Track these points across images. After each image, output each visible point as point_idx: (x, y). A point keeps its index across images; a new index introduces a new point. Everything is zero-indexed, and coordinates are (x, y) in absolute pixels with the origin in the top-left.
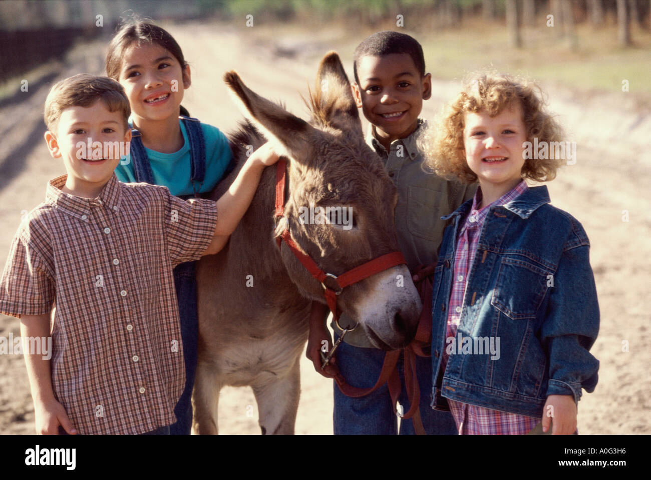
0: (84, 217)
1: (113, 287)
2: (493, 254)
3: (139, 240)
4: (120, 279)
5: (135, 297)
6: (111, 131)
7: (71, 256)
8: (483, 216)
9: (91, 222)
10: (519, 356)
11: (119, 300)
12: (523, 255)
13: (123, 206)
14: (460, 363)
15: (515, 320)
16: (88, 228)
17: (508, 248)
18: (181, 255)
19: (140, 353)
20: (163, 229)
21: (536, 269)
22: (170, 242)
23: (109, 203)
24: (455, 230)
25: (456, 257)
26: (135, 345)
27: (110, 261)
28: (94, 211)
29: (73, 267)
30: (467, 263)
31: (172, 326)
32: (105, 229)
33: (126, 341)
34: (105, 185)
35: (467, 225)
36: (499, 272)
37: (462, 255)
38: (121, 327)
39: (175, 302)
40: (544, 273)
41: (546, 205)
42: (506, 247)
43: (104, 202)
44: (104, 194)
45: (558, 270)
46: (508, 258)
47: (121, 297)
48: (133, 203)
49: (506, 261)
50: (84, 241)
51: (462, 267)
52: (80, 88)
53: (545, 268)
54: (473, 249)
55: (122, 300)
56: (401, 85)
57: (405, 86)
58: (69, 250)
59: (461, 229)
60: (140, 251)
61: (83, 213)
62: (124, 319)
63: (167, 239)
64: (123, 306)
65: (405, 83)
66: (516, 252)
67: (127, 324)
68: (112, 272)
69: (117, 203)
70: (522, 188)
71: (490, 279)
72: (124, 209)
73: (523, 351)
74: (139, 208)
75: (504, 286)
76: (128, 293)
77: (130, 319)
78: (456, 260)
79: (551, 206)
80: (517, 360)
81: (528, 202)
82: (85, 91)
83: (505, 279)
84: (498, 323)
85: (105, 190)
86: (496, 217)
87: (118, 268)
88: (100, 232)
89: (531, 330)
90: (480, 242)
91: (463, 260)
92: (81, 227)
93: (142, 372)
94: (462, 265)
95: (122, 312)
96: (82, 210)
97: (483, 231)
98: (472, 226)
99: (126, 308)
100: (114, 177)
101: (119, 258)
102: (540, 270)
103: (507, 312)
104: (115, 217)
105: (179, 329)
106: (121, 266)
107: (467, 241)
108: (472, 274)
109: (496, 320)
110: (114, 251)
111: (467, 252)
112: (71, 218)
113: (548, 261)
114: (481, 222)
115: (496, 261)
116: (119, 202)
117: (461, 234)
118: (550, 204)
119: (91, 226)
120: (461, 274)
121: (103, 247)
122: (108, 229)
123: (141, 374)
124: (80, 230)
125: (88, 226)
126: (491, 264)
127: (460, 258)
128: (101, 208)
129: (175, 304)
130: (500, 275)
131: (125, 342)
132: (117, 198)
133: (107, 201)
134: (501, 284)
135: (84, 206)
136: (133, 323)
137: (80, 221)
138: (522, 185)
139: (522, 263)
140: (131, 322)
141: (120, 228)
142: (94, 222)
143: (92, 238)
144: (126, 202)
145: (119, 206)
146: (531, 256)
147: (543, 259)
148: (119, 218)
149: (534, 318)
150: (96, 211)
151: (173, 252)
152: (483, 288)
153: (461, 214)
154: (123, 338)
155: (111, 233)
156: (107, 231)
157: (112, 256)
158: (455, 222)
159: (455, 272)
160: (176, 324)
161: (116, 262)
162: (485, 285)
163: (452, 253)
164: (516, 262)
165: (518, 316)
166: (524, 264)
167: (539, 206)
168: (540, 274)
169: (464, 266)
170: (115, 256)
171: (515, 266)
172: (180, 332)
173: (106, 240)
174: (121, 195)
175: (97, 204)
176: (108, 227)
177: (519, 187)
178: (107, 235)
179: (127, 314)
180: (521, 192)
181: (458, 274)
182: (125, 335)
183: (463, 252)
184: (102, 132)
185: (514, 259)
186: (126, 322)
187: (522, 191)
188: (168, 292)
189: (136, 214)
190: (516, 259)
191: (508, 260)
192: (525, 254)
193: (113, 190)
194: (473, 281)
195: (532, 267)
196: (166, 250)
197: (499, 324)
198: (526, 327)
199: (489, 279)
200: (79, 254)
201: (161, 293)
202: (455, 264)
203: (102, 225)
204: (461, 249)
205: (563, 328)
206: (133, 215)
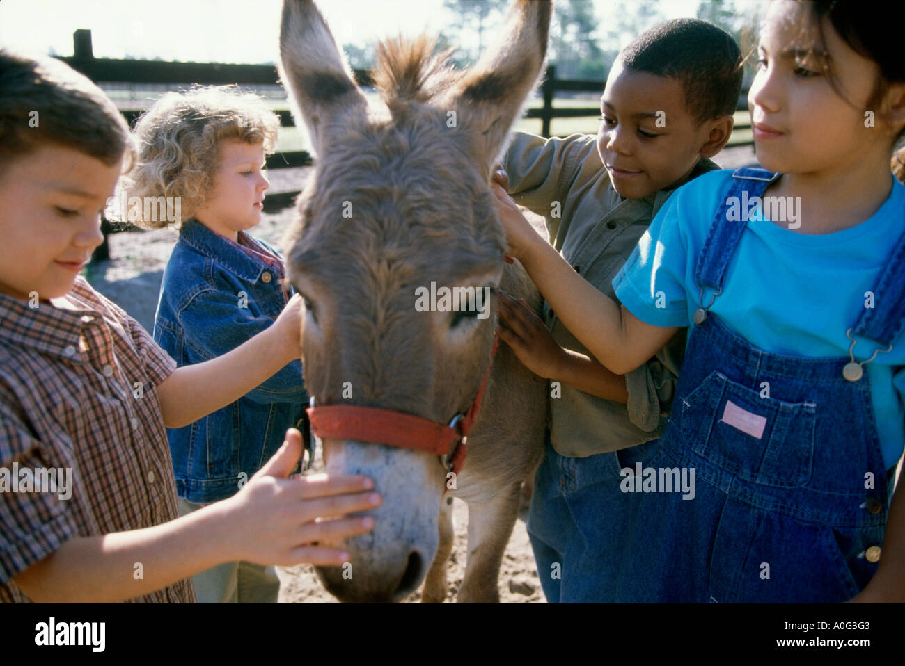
135: (69, 327)
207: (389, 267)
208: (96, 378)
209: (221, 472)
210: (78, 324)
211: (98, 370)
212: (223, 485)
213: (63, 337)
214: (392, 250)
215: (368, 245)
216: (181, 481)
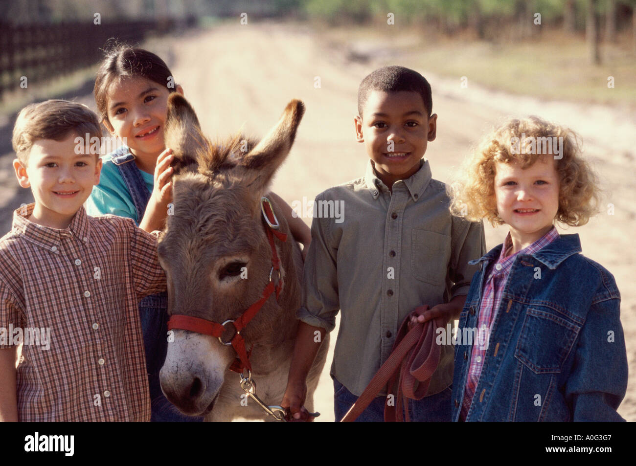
0: (54, 249)
1: (85, 319)
2: (518, 304)
3: (109, 272)
4: (91, 312)
5: (107, 330)
6: (83, 164)
7: (41, 287)
8: (511, 264)
9: (61, 254)
10: (541, 411)
11: (91, 333)
12: (550, 307)
13: (92, 237)
14: (480, 416)
15: (538, 374)
16: (58, 260)
17: (534, 298)
18: (146, 288)
19: (111, 388)
20: (128, 261)
21: (563, 321)
22: (135, 274)
23: (79, 234)
24: (482, 276)
25: (482, 305)
26: (107, 379)
27: (81, 293)
28: (65, 242)
29: (44, 299)
30: (491, 312)
31: (138, 360)
32: (76, 261)
33: (98, 375)
34: (75, 216)
35: (494, 273)
36: (523, 323)
37: (488, 303)
38: (93, 361)
39: (141, 336)
40: (571, 326)
41: (577, 255)
42: (531, 297)
43: (74, 233)
44: (74, 224)
45: (585, 324)
46: (533, 309)
47: (93, 330)
48: (101, 234)
49: (531, 312)
50: (54, 272)
51: (486, 315)
52: (53, 121)
53: (572, 321)
54: (499, 297)
55: (94, 333)
56: (409, 124)
57: (412, 126)
58: (40, 281)
59: (488, 276)
60: (110, 284)
61: (53, 244)
62: (96, 353)
63: (132, 271)
64: (95, 339)
65: (413, 123)
66: (542, 303)
67: (99, 358)
68: (83, 305)
69: (86, 234)
70: (552, 236)
71: (515, 330)
72: (94, 240)
73: (546, 407)
74: (107, 240)
75: (528, 339)
76: (100, 326)
77: (102, 353)
78: (481, 307)
79: (581, 256)
80: (540, 416)
81: (557, 252)
82: (59, 124)
83: (529, 330)
84: (521, 376)
85: (75, 221)
86: (523, 266)
87: (89, 301)
88: (70, 264)
89: (555, 385)
90: (505, 291)
91: (488, 308)
92: (52, 258)
93: (113, 408)
94: (486, 313)
95: (94, 345)
96: (52, 241)
97: (509, 279)
98: (499, 274)
99: (98, 341)
100: (82, 208)
101: (91, 290)
102: (567, 323)
103: (531, 366)
104: (85, 248)
105: (145, 364)
106: (92, 298)
107: (493, 289)
108: (496, 323)
109: (519, 373)
110: (85, 283)
111: (492, 300)
112: (40, 249)
113: (575, 314)
114: (508, 270)
115: (522, 311)
116: (89, 233)
117: (488, 281)
118: (581, 253)
119: (61, 257)
120: (485, 323)
121: (75, 279)
122: (79, 260)
123: (112, 409)
124: (50, 261)
125: (59, 258)
126: (515, 314)
127: (485, 306)
128: (72, 239)
129: (141, 338)
130: (524, 326)
131: (96, 377)
132: (86, 229)
133: (77, 231)
134: (525, 336)
135: (54, 237)
136: (105, 357)
137: (50, 253)
138: (552, 233)
139: (548, 316)
140: (103, 356)
141: (90, 259)
142: (64, 253)
143: (63, 270)
144: (94, 233)
145: (88, 237)
146: (557, 308)
147: (570, 312)
148: (89, 250)
149: (559, 372)
150: (67, 243)
151: (138, 284)
152: (507, 339)
153: (489, 260)
154: (95, 373)
155: (82, 265)
156: (78, 262)
157: (84, 289)
158: (482, 268)
159: (479, 321)
160: (141, 358)
161: (87, 294)
162: (509, 335)
163: (478, 300)
164: (541, 314)
165: (542, 371)
166: (550, 316)
167: (567, 257)
168: (567, 327)
169: (488, 314)
170: (86, 288)
171: (540, 318)
172: (145, 366)
173: (77, 272)
174: (89, 226)
175: (67, 235)
176: (79, 258)
177: (549, 236)
178: (78, 266)
179: (99, 348)
180: (550, 241)
181: (483, 322)
182: (97, 369)
183: (489, 300)
184: (75, 166)
185: (539, 311)
186: (98, 356)
187: (552, 239)
188: (133, 326)
189: (105, 246)
190: (541, 311)
191: (534, 311)
192: (552, 306)
193: (82, 221)
194: (496, 331)
195: (558, 320)
196: (131, 282)
197: (522, 378)
198: (550, 382)
199: (513, 329)
200: (50, 285)
201: (126, 326)
202: (480, 312)
203: (73, 256)
204: (487, 296)
205: (589, 385)
206: (103, 246)
213: (52, 242)
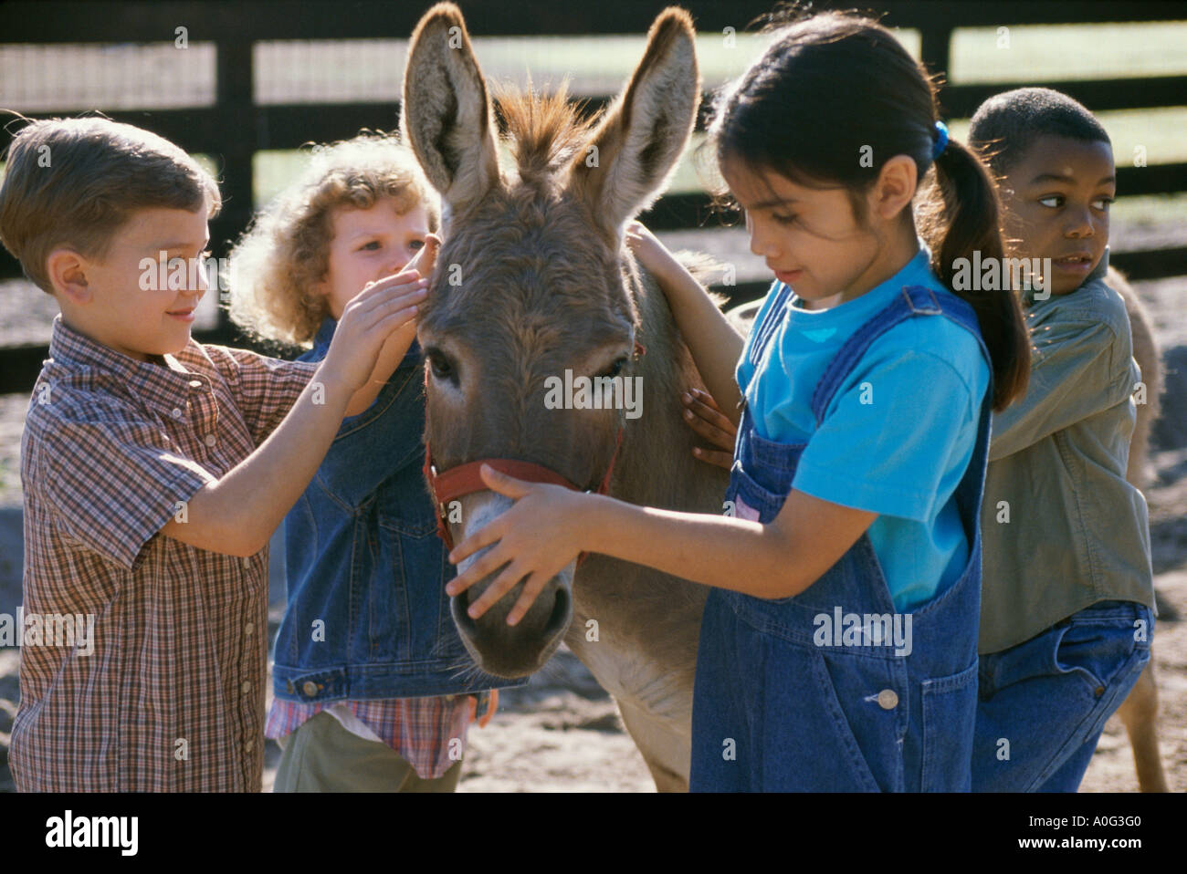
135: (177, 389)
207: (535, 332)
208: (198, 445)
209: (386, 653)
210: (185, 387)
211: (200, 439)
212: (387, 675)
213: (171, 399)
214: (537, 317)
215: (514, 312)
216: (339, 671)
